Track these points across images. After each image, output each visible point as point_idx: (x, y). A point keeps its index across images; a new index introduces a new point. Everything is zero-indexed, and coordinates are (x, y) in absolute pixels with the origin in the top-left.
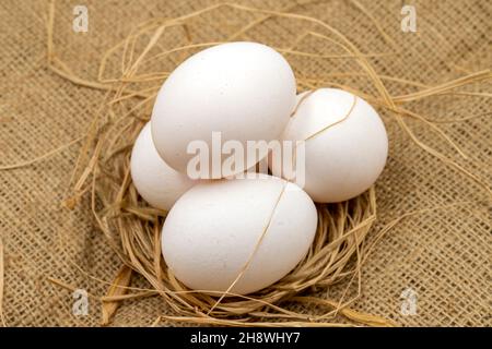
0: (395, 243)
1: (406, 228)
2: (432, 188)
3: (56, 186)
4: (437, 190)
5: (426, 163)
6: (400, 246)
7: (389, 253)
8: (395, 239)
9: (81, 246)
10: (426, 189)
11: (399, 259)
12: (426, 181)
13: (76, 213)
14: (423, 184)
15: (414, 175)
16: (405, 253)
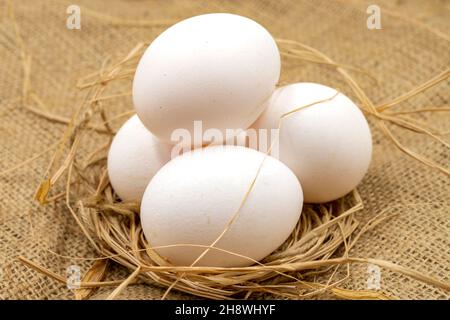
0: (383, 239)
1: (393, 227)
2: (418, 197)
3: (28, 195)
4: (422, 199)
5: (410, 178)
6: (388, 241)
7: (378, 247)
8: (383, 236)
9: (54, 242)
10: (412, 198)
11: (389, 251)
12: (411, 191)
13: (48, 218)
14: (408, 194)
15: (398, 187)
16: (394, 246)
